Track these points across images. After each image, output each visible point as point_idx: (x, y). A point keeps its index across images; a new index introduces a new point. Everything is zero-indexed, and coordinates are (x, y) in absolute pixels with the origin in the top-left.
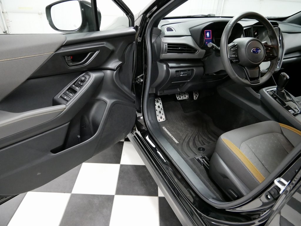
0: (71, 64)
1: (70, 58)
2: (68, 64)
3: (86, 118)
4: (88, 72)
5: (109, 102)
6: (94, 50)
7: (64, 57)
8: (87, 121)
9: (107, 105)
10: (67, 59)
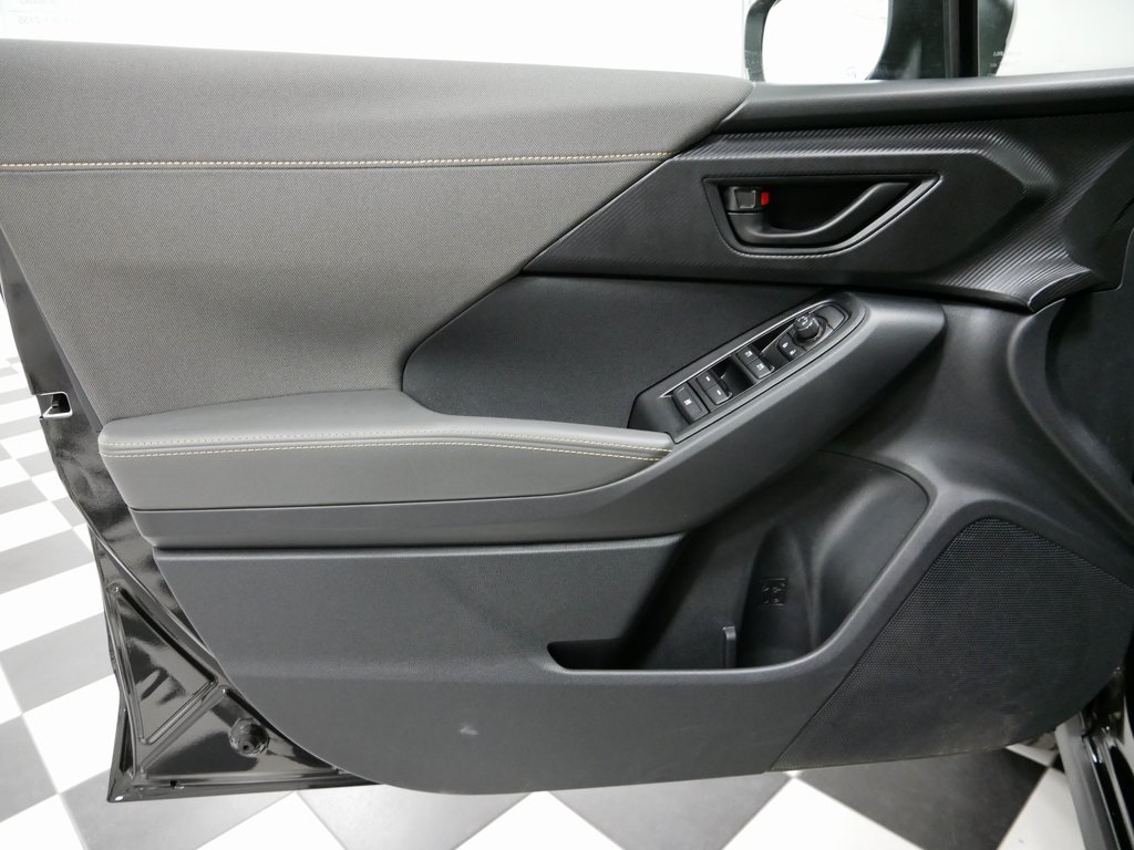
0: (753, 232)
1: (750, 200)
2: (739, 232)
3: (793, 550)
4: (850, 294)
5: (950, 497)
6: (910, 175)
7: (722, 188)
8: (800, 567)
9: (931, 512)
10: (738, 204)
